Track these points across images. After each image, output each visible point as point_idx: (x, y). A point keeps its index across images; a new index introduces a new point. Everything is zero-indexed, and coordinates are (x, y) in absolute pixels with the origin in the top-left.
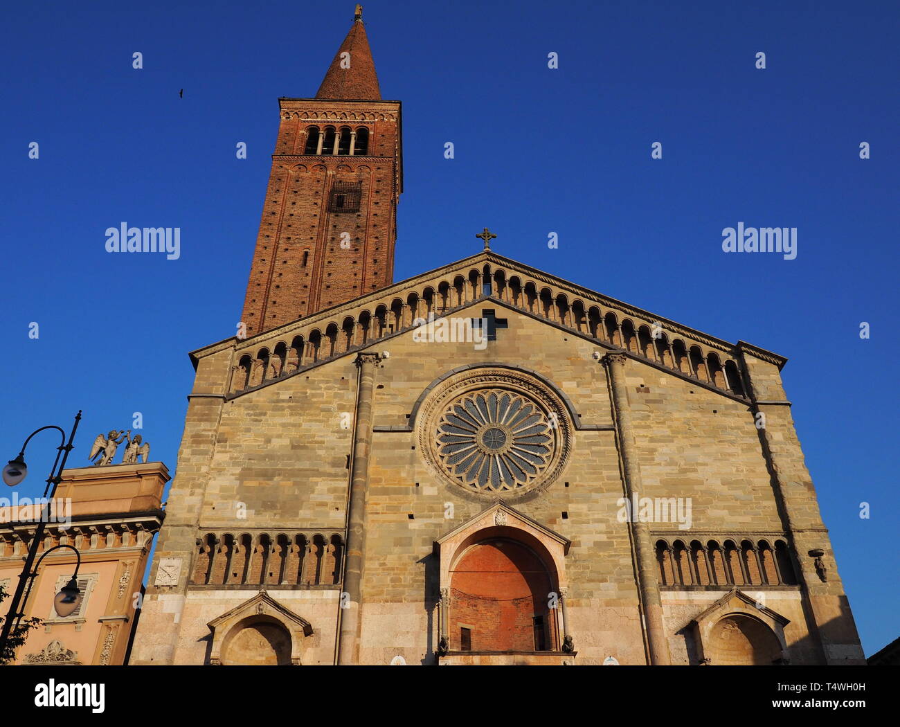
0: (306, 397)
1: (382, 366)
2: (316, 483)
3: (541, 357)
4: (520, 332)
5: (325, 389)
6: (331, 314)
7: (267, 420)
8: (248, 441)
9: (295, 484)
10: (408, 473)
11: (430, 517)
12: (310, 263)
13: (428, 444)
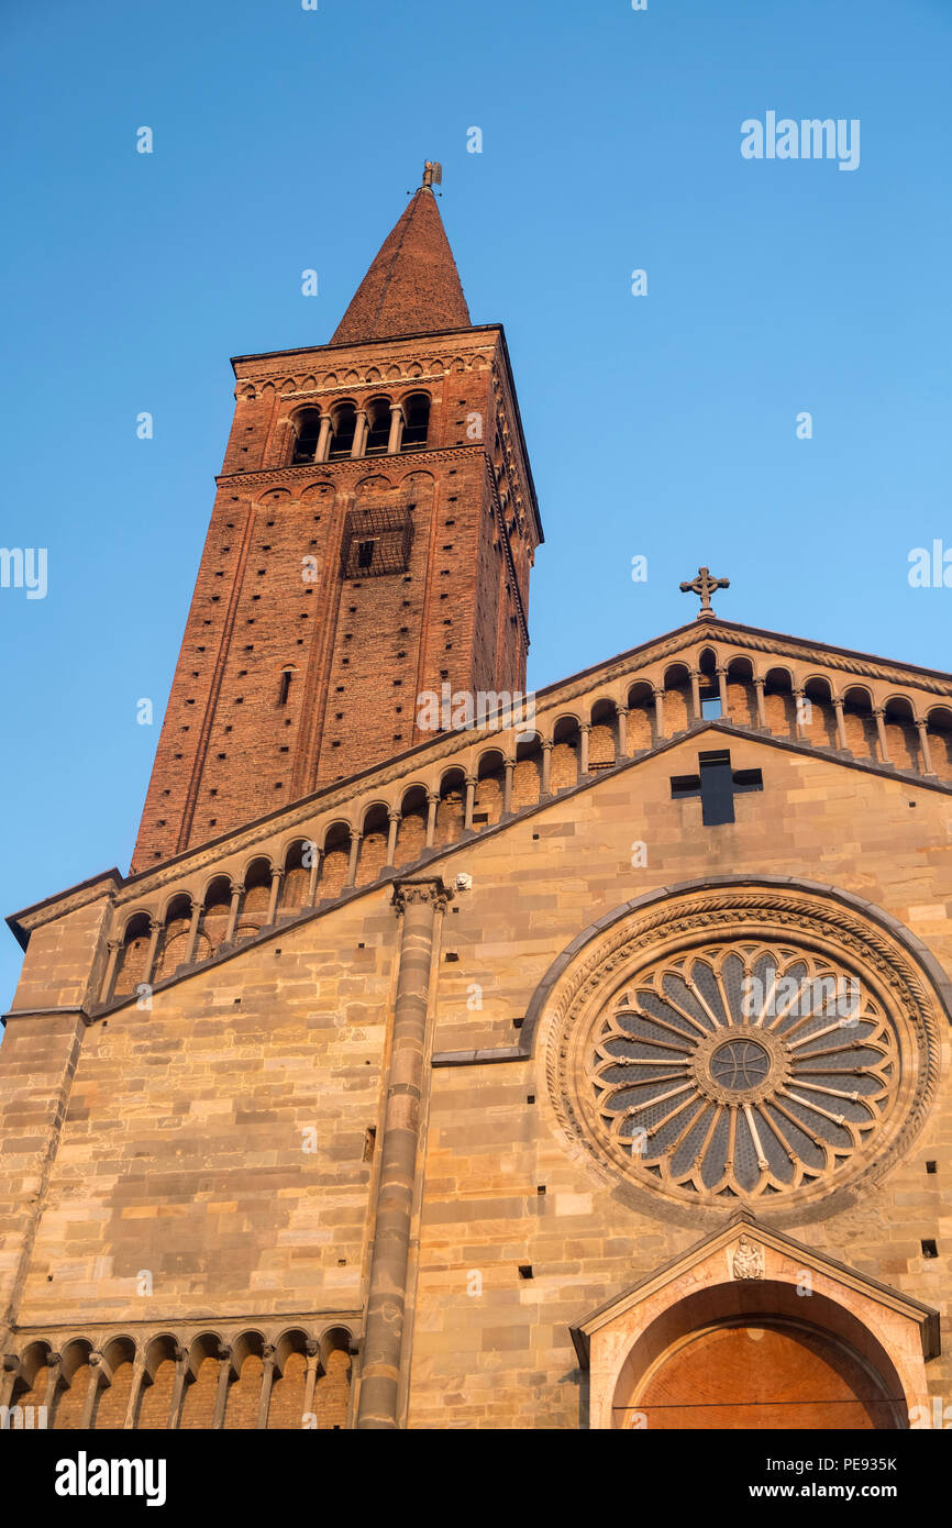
0: (275, 997)
1: (456, 910)
2: (294, 1202)
3: (848, 851)
4: (795, 796)
5: (320, 974)
6: (334, 801)
7: (181, 1059)
8: (136, 1112)
9: (245, 1207)
10: (519, 1161)
11: (574, 1270)
12: (296, 697)
13: (571, 1089)
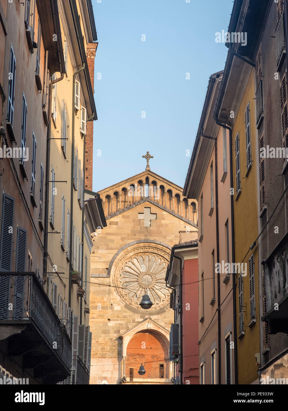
1: (94, 241)
3: (172, 237)
4: (163, 222)
10: (108, 298)
11: (117, 320)
13: (116, 283)
